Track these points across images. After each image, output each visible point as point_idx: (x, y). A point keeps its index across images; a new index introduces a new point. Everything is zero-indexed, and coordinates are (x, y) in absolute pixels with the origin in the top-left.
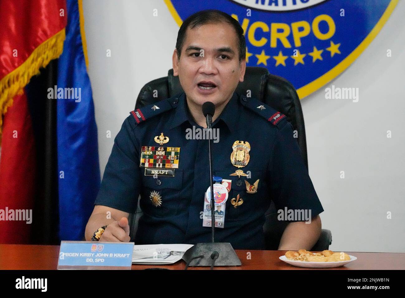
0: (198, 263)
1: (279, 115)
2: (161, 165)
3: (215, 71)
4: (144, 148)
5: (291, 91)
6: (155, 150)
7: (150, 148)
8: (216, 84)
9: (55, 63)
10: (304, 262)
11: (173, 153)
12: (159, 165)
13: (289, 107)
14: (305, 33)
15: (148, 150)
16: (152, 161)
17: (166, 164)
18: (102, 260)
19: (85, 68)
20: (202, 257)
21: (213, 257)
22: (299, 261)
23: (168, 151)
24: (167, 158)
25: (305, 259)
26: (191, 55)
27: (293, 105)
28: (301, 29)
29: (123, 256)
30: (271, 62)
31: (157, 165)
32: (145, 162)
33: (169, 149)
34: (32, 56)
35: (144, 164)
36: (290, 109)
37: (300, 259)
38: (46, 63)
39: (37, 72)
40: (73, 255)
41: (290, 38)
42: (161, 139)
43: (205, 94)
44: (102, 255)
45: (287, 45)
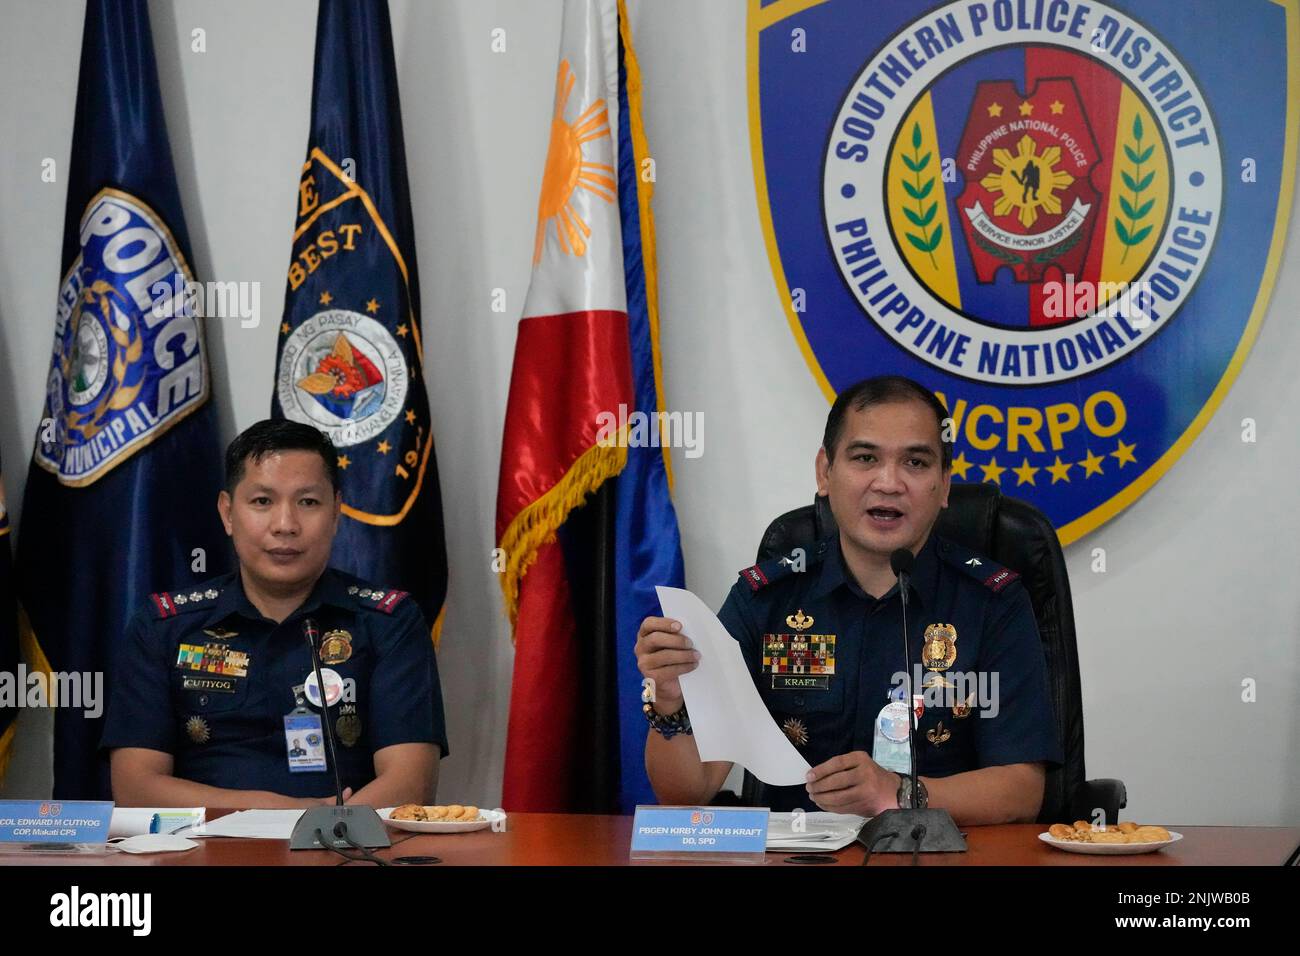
0: (888, 847)
1: (1005, 575)
2: (802, 668)
3: (901, 488)
4: (768, 639)
5: (1043, 525)
6: (789, 641)
7: (780, 637)
8: (903, 511)
9: (612, 483)
10: (1085, 843)
11: (823, 647)
12: (799, 669)
13: (1040, 556)
14: (1072, 425)
15: (776, 641)
16: (784, 661)
17: (812, 667)
18: (711, 841)
19: (667, 492)
20: (895, 835)
21: (917, 835)
22: (1076, 842)
23: (813, 642)
24: (813, 656)
25: (1087, 837)
26: (857, 458)
27: (1047, 552)
28: (1063, 418)
29: (750, 832)
30: (1009, 478)
31: (795, 668)
32: (772, 663)
33: (815, 638)
34: (571, 473)
35: (769, 668)
36: (1041, 560)
37: (1076, 838)
38: (597, 483)
39: (581, 501)
40: (658, 831)
41: (1044, 434)
42: (799, 621)
43: (883, 529)
44: (711, 831)
45: (1037, 446)
